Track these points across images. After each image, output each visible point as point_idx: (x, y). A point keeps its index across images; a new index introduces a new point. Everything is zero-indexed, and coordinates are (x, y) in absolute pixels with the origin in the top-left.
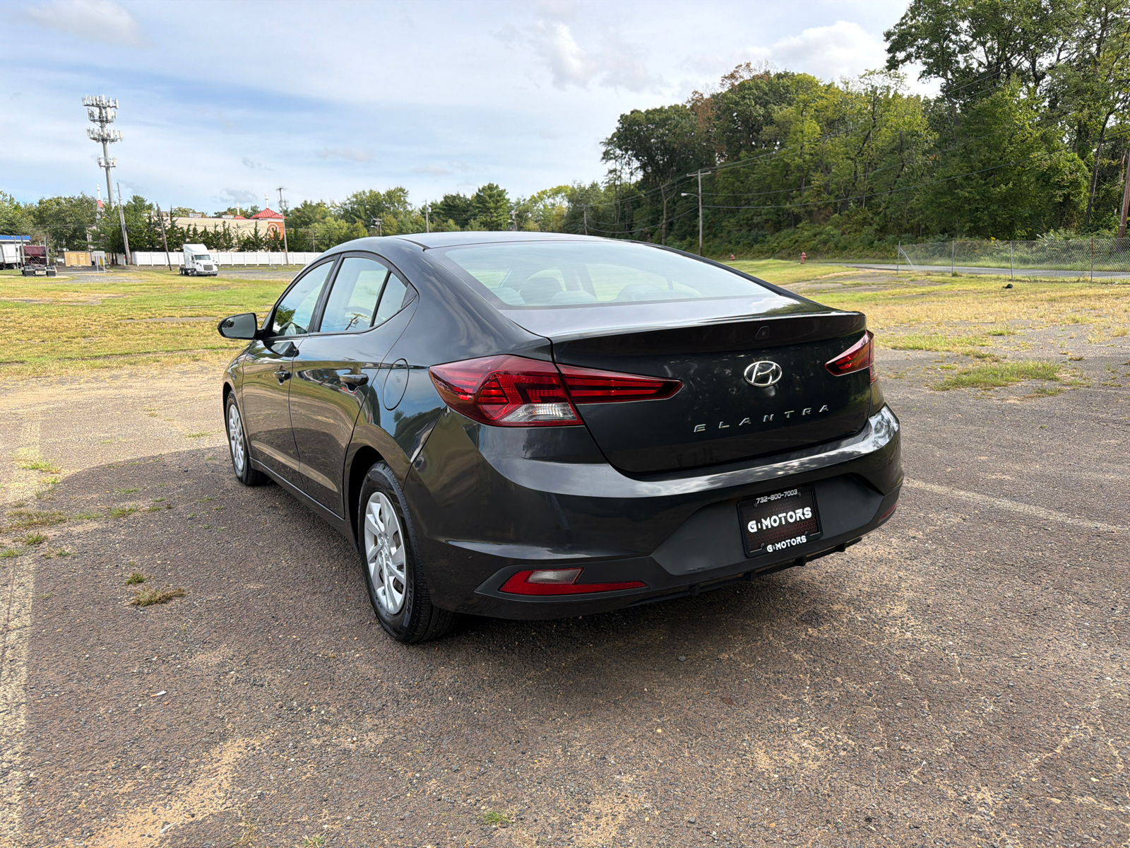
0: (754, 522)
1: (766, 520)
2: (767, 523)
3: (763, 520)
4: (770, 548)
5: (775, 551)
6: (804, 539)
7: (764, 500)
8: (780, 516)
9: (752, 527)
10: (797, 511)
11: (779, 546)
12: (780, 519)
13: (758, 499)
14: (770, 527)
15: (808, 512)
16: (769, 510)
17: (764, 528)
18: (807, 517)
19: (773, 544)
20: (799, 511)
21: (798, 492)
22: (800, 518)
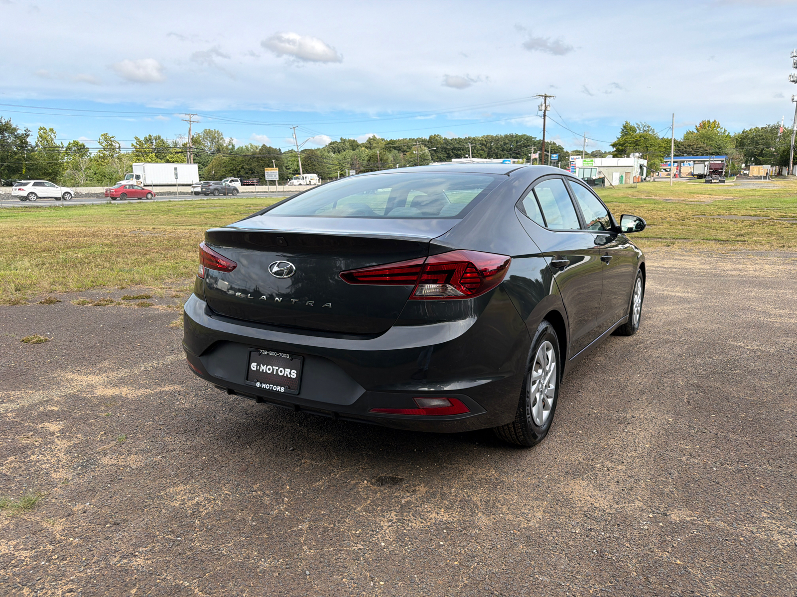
0: (256, 364)
1: (263, 366)
2: (263, 368)
3: (262, 365)
4: (258, 385)
5: (260, 387)
6: (283, 390)
7: (265, 352)
8: (274, 367)
9: (254, 366)
10: (286, 370)
11: (264, 385)
12: (273, 369)
13: (261, 350)
14: (264, 371)
15: (294, 374)
16: (267, 361)
17: (261, 371)
18: (292, 376)
19: (261, 383)
20: (288, 371)
21: (290, 357)
22: (287, 374)
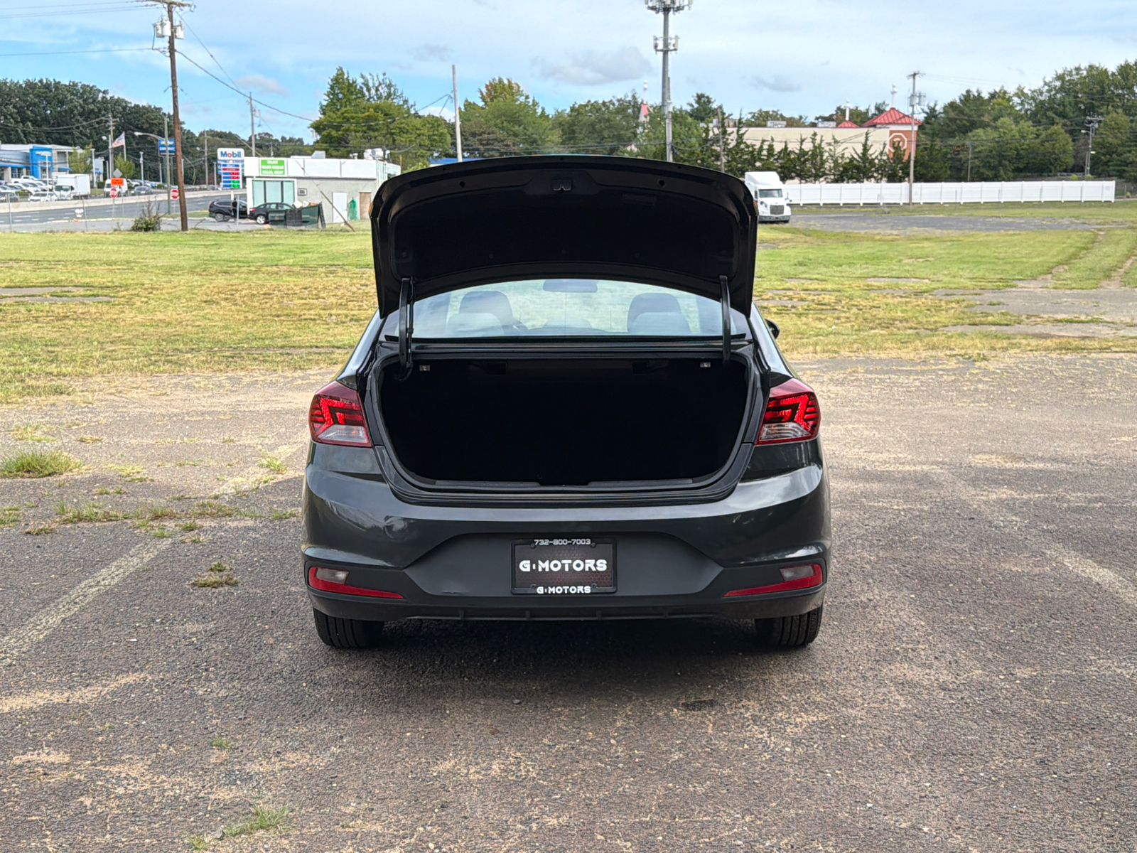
0: (529, 562)
1: (544, 562)
2: (544, 566)
3: (540, 562)
4: (540, 590)
5: (545, 594)
6: (588, 590)
7: (544, 543)
8: (563, 562)
9: (525, 566)
10: (587, 561)
11: (552, 590)
12: (563, 565)
13: (538, 541)
15: (602, 565)
16: (550, 554)
17: (540, 570)
18: (599, 569)
19: (546, 587)
20: (590, 564)
21: (591, 542)
22: (590, 568)
